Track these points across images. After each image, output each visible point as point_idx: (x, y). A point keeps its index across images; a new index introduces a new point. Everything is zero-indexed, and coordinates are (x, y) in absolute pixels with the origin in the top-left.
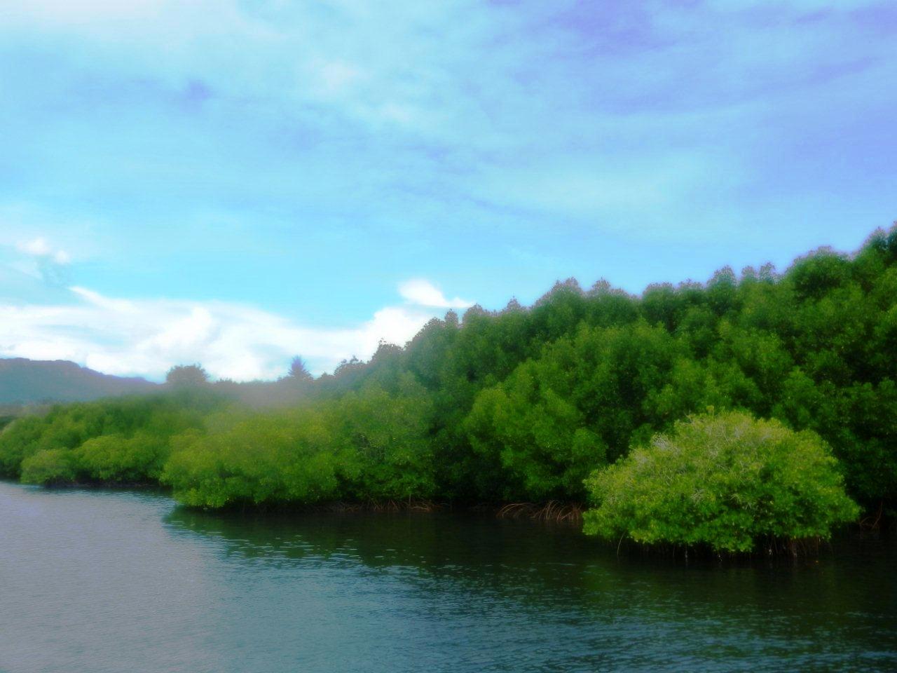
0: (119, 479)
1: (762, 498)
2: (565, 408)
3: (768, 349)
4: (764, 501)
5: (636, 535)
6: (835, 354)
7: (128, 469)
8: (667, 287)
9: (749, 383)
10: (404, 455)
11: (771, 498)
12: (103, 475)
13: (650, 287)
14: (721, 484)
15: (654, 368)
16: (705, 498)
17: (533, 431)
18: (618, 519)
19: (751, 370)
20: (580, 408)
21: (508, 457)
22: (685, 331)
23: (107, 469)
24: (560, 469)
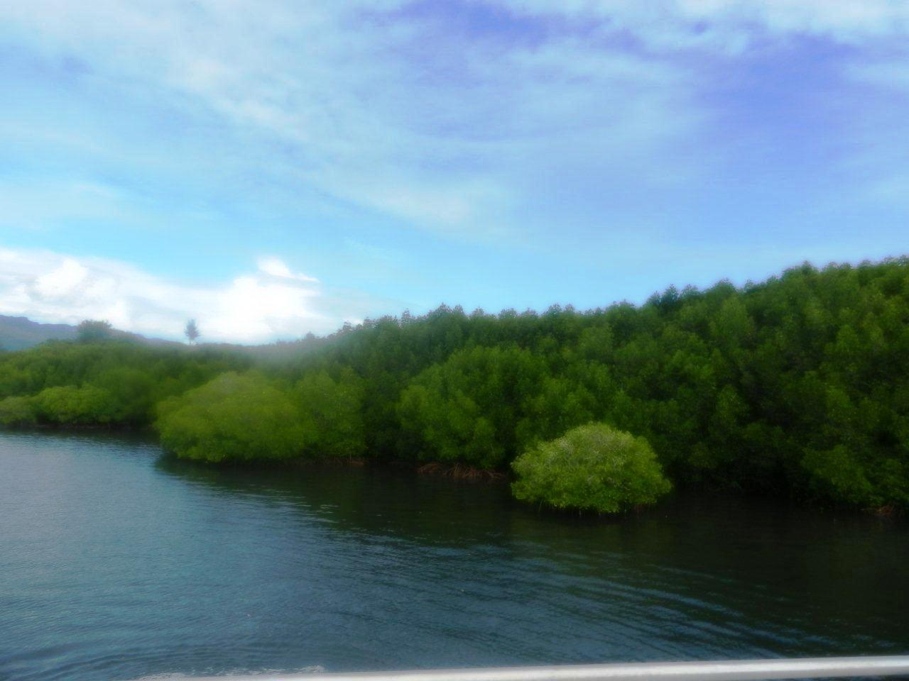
0: (75, 422)
1: (625, 481)
2: (469, 403)
3: (601, 373)
4: (625, 482)
5: (554, 501)
6: (640, 380)
7: (83, 414)
8: (513, 312)
9: (591, 397)
10: (346, 426)
11: (630, 481)
12: (62, 418)
13: (503, 311)
14: (602, 471)
15: (528, 380)
16: (594, 480)
17: (448, 418)
18: (540, 491)
19: (591, 386)
20: (478, 403)
21: (430, 434)
22: (542, 354)
23: (64, 414)
24: (463, 442)
